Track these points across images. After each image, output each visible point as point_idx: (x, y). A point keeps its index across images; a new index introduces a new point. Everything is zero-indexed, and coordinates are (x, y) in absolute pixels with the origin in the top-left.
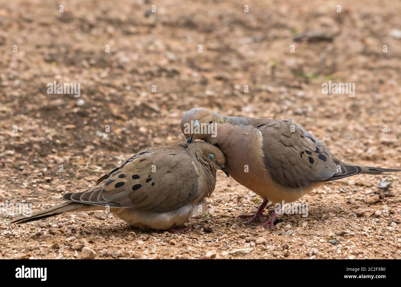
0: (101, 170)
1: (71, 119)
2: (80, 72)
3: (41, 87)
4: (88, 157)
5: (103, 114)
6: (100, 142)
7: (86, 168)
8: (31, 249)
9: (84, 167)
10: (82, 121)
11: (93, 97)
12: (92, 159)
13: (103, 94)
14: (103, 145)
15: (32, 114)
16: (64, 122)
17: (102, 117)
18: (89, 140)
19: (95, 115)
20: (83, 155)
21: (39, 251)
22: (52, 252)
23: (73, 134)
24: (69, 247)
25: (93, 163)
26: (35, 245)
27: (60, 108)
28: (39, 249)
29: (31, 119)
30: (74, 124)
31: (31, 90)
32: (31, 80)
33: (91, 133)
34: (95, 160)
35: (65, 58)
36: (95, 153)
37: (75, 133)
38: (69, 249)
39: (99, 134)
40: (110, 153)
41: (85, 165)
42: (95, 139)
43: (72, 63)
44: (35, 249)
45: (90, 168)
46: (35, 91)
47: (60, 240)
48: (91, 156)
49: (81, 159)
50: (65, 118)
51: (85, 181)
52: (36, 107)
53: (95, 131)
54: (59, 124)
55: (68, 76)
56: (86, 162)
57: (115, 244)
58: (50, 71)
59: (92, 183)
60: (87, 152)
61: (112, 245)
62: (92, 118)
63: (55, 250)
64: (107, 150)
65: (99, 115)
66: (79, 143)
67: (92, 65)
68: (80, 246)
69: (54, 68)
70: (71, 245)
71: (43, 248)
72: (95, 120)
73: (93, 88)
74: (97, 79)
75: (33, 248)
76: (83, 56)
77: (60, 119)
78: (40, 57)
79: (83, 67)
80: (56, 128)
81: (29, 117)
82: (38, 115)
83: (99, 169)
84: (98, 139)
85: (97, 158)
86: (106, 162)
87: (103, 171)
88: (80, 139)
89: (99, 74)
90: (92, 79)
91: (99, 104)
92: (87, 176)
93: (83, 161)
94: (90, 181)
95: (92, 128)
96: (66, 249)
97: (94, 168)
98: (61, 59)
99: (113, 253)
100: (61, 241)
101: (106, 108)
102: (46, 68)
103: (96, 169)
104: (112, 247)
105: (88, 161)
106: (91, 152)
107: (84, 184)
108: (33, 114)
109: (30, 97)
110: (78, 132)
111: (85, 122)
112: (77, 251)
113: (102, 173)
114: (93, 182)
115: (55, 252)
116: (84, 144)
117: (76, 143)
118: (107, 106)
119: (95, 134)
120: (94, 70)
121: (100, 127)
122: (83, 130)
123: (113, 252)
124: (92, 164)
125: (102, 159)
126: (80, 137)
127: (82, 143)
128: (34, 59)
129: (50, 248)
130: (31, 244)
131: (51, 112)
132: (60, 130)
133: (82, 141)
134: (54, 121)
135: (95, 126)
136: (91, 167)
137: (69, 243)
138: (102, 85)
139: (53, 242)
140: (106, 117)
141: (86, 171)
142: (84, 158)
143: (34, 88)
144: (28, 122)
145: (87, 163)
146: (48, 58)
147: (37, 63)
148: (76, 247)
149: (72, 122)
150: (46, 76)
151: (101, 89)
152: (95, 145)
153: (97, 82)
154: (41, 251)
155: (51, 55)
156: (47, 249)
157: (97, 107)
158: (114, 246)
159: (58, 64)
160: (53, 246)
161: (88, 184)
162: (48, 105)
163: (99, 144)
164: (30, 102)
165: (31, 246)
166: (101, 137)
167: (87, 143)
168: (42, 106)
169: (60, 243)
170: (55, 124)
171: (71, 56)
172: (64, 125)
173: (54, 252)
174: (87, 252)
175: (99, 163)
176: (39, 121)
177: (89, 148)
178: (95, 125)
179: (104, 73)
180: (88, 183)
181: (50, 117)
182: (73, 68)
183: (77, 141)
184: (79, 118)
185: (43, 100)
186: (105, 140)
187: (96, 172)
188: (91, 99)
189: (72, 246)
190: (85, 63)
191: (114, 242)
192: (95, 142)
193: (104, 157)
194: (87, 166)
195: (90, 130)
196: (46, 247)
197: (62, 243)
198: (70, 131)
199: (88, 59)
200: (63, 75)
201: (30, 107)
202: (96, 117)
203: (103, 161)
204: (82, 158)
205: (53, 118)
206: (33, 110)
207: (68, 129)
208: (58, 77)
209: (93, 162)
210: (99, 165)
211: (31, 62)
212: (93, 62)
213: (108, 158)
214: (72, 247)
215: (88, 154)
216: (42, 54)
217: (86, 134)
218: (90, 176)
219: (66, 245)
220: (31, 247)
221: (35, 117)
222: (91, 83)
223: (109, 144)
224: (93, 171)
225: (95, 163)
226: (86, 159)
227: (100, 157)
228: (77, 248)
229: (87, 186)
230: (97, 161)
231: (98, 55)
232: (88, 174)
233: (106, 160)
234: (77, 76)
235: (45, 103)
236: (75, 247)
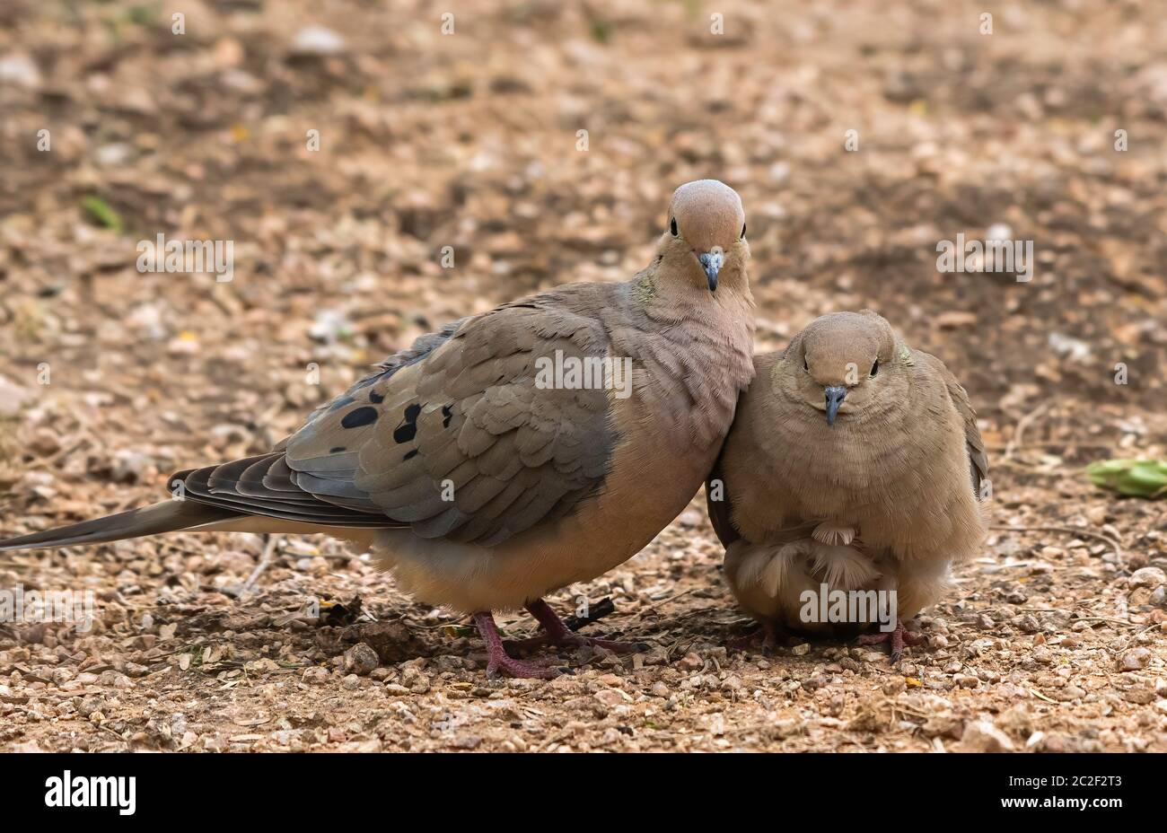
0: (1057, 467)
1: (961, 294)
2: (1008, 135)
3: (861, 184)
4: (1014, 423)
5: (1078, 273)
6: (1061, 371)
7: (1004, 460)
8: (781, 734)
9: (996, 459)
10: (1001, 299)
11: (1045, 217)
12: (1027, 431)
13: (1083, 208)
14: (1072, 381)
15: (825, 277)
16: (937, 302)
17: (1071, 285)
18: (1022, 366)
19: (1048, 278)
20: (998, 415)
21: (806, 740)
22: (852, 743)
23: (966, 345)
24: (915, 726)
25: (1029, 445)
26: (793, 720)
27: (922, 255)
28: (808, 735)
29: (819, 296)
30: (973, 309)
31: (828, 196)
32: (831, 162)
33: (1031, 340)
34: (1039, 433)
35: (959, 87)
36: (1041, 409)
37: (974, 340)
38: (913, 735)
39: (1060, 342)
40: (1094, 409)
41: (1002, 452)
42: (1042, 361)
43: (982, 103)
44: (795, 733)
45: (1020, 462)
46: (841, 198)
47: (882, 702)
48: (1026, 421)
49: (988, 430)
50: (939, 289)
51: (997, 505)
52: (841, 253)
53: (1044, 334)
54: (916, 311)
55: (964, 147)
56: (1005, 440)
57: (1080, 717)
58: (903, 130)
59: (1022, 513)
60: (1011, 407)
61: (1071, 720)
62: (1034, 290)
63: (866, 737)
64: (1083, 400)
65: (1063, 277)
66: (988, 376)
67: (1051, 111)
68: (953, 721)
69: (916, 123)
70: (922, 718)
71: (821, 732)
72: (1046, 296)
73: (1047, 187)
74: (1065, 155)
75: (785, 730)
76: (1021, 79)
77: (921, 292)
78: (870, 86)
79: (1022, 116)
80: (907, 324)
81: (812, 288)
82: (845, 281)
83: (1051, 464)
84: (1054, 362)
85: (1048, 426)
86: (1078, 439)
87: (1065, 472)
88: (988, 362)
89: (1073, 141)
90: (1048, 157)
91: (1063, 240)
92: (1005, 489)
93: (998, 436)
94: (1014, 506)
95: (1037, 323)
96: (902, 732)
97: (1033, 461)
98: (942, 91)
99: (1069, 745)
100: (887, 705)
101: (1086, 254)
102: (888, 121)
103: (1042, 463)
104: (1070, 725)
105: (1013, 437)
106: (1025, 405)
107: (995, 516)
108: (828, 276)
109: (820, 220)
110: (983, 336)
111: (1012, 304)
112: (943, 740)
113: (1059, 477)
114: (1025, 508)
115: (864, 743)
116: (1002, 379)
117: (973, 377)
118: (1092, 246)
119: (1043, 345)
120: (1059, 128)
121: (1062, 321)
122: (1000, 332)
123: (1070, 742)
124: (1026, 449)
125: (1064, 430)
126: (991, 354)
127: (995, 374)
128: (848, 93)
129: (845, 730)
130: (780, 717)
131: (891, 270)
132: (920, 330)
133: (995, 367)
134: (901, 299)
135: (1045, 318)
136: (1025, 457)
137: (915, 711)
138: (1084, 176)
139: (859, 710)
140: (1088, 284)
141: (1007, 470)
142: (1000, 427)
143: (838, 188)
144: (810, 305)
145: (1011, 446)
146: (897, 86)
147: (860, 105)
148: (939, 727)
149: (964, 303)
150: (884, 148)
151: (1078, 190)
152: (1041, 381)
153: (1063, 168)
154: (816, 739)
155: (907, 77)
156: (835, 731)
157: (1059, 251)
158: (1077, 722)
159: (932, 110)
160: (858, 722)
161: (1007, 517)
162: (884, 244)
163: (1056, 377)
164: (819, 239)
165: (777, 723)
166: (1065, 356)
167: (1012, 376)
168: (860, 250)
169: (881, 712)
170: (903, 310)
171: (979, 79)
172: (935, 314)
173: (860, 745)
174: (977, 741)
175: (1054, 442)
176: (846, 300)
177: (1019, 393)
178: (1046, 311)
179: (1093, 138)
180: (1008, 512)
181: (888, 288)
182: (983, 122)
183: (978, 370)
184: (990, 289)
185: (866, 228)
186: (1079, 364)
187: (1040, 476)
188: (1036, 223)
189: (927, 721)
190: (1028, 103)
191: (1077, 711)
192: (1042, 370)
193: (1074, 422)
194: (1009, 455)
195: (1027, 330)
196: (835, 727)
197: (890, 712)
198: (954, 335)
199: (1039, 90)
200: (943, 143)
201: (818, 253)
202: (1050, 287)
203: (1066, 438)
204: (994, 427)
205: (899, 290)
206: (830, 265)
207: (948, 328)
208: (926, 150)
209: (1031, 441)
210: (1053, 451)
211: (837, 100)
212: (1055, 97)
213: (1087, 428)
214: (925, 726)
215: (1016, 414)
216: (879, 74)
217: (1013, 344)
218: (1019, 488)
219: (903, 719)
220: (778, 727)
221: (834, 289)
222: (1042, 171)
223: (1092, 378)
224: (1029, 470)
225: (1039, 443)
226: (1008, 429)
227: (1058, 422)
228: (943, 730)
229: (1002, 522)
230: (1046, 437)
231: (1077, 74)
232: (1009, 481)
233: (1080, 432)
234: (994, 147)
235: (873, 240)
236: (935, 725)
